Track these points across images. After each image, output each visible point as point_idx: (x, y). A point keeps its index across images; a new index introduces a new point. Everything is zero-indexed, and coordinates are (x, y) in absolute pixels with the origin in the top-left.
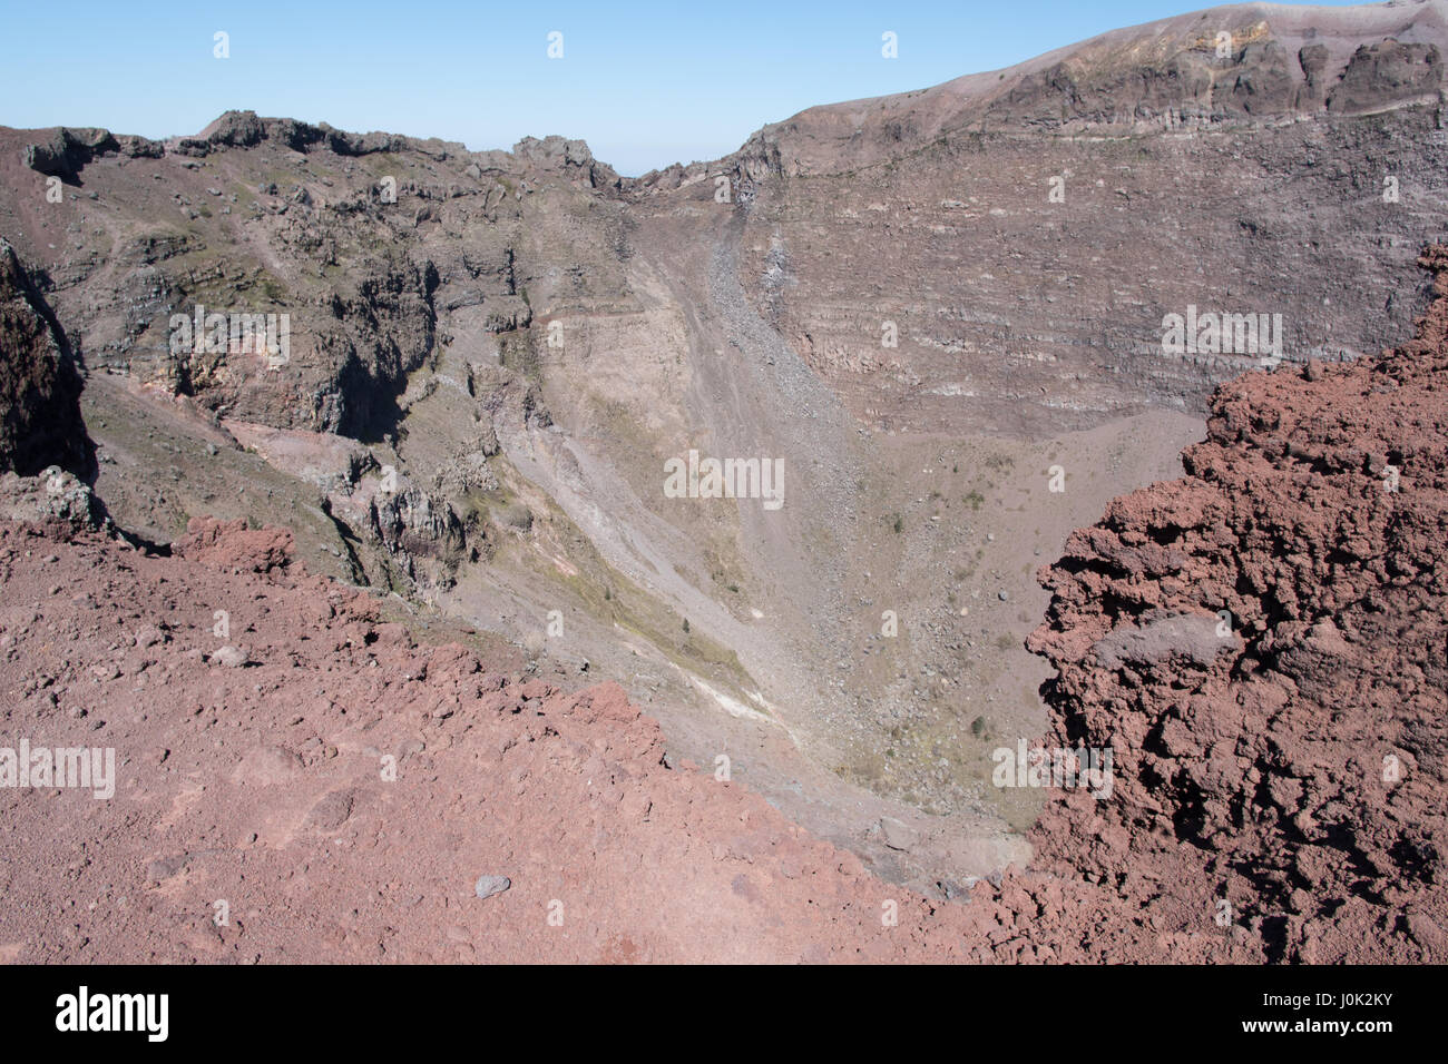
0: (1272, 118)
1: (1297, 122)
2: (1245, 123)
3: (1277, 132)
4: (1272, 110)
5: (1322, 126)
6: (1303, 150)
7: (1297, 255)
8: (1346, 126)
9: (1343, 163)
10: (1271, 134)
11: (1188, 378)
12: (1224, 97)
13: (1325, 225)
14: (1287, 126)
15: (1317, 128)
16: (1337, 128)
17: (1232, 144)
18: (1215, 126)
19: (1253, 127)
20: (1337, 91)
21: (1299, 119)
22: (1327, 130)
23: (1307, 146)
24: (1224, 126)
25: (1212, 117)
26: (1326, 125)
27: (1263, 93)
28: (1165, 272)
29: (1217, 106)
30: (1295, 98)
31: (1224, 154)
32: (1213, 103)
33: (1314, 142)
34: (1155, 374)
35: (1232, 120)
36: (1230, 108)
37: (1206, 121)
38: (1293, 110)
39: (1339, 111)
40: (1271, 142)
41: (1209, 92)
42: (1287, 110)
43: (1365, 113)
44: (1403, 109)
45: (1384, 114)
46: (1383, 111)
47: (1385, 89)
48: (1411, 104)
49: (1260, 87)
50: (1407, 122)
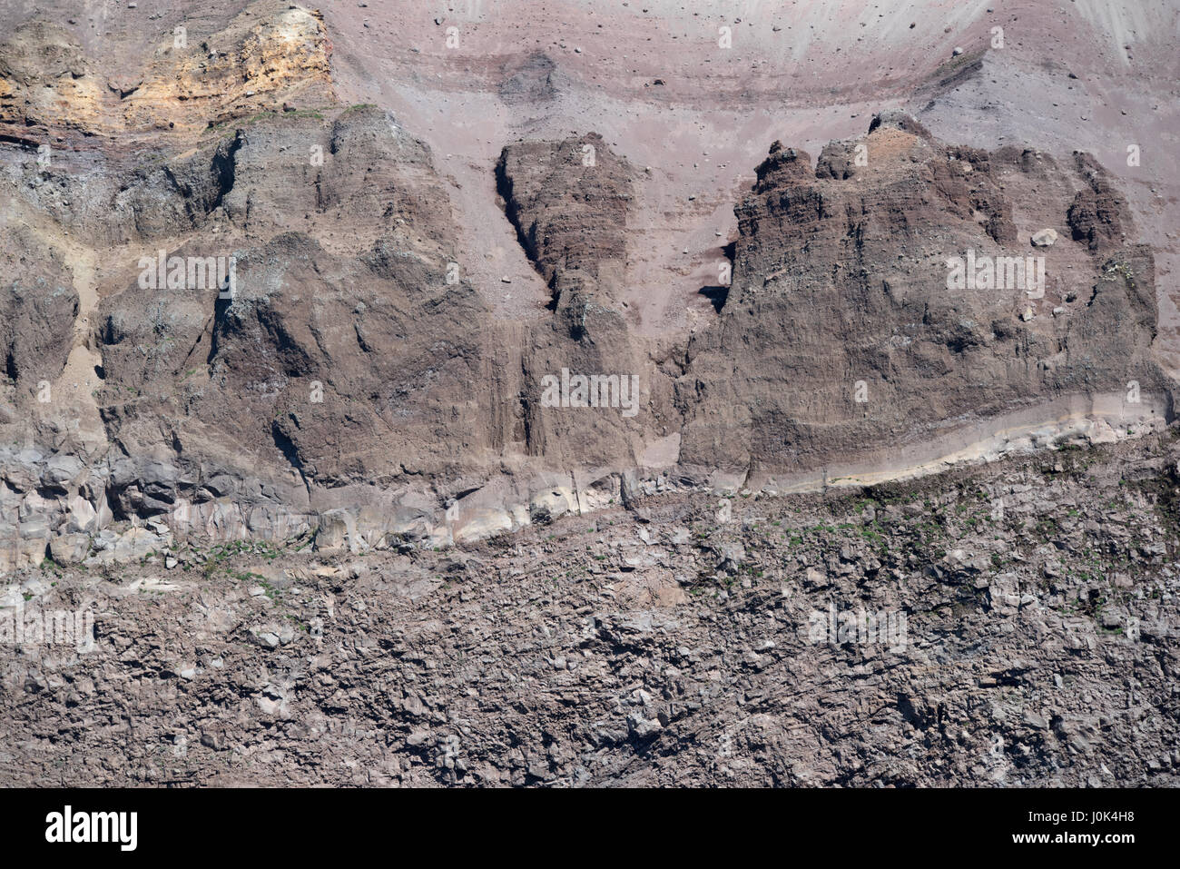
0: (417, 496)
1: (542, 518)
2: (287, 522)
3: (455, 572)
4: (414, 462)
5: (665, 542)
6: (597, 666)
8: (777, 537)
9: (798, 731)
10: (426, 586)
12: (161, 388)
14: (500, 543)
15: (641, 550)
16: (736, 552)
17: (240, 633)
18: (135, 539)
19: (334, 544)
20: (708, 366)
21: (547, 501)
22: (691, 565)
23: (614, 643)
24: (187, 540)
25: (114, 492)
26: (682, 535)
27: (355, 369)
29: (131, 432)
30: (512, 394)
31: (209, 694)
32: (109, 417)
33: (642, 623)
35: (225, 509)
36: (205, 443)
37: (84, 513)
38: (515, 457)
39: (735, 466)
40: (435, 625)
41: (83, 360)
42: (485, 458)
43: (851, 479)
44: (1014, 461)
45: (937, 483)
46: (932, 468)
47: (917, 361)
48: (1049, 434)
49: (337, 337)
50: (1048, 526)
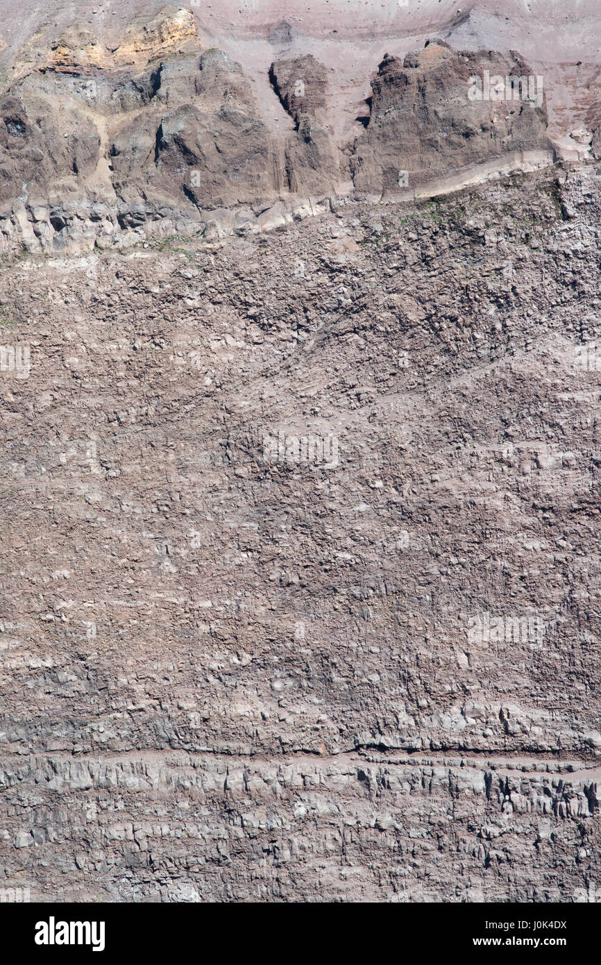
0: (245, 212)
1: (298, 218)
2: (192, 226)
3: (263, 243)
4: (243, 198)
5: (349, 226)
6: (324, 278)
7: (363, 507)
8: (396, 220)
9: (408, 300)
10: (252, 249)
11: (192, 830)
12: (137, 173)
13: (403, 434)
14: (281, 230)
15: (339, 229)
16: (379, 228)
17: (175, 273)
18: (130, 237)
19: (212, 234)
20: (363, 151)
21: (299, 211)
22: (361, 234)
23: (331, 269)
24: (152, 236)
25: (121, 218)
26: (356, 222)
27: (215, 161)
28: (93, 581)
29: (126, 192)
30: (282, 167)
31: (166, 299)
32: (116, 187)
33: (342, 260)
34: (116, 831)
35: (166, 222)
36: (155, 195)
37: (109, 227)
38: (285, 194)
39: (376, 191)
40: (256, 266)
41: (104, 163)
42: (272, 195)
43: (425, 194)
44: (493, 182)
45: (461, 193)
46: (459, 187)
47: (450, 143)
48: (506, 170)
49: (208, 147)
50: (508, 208)
